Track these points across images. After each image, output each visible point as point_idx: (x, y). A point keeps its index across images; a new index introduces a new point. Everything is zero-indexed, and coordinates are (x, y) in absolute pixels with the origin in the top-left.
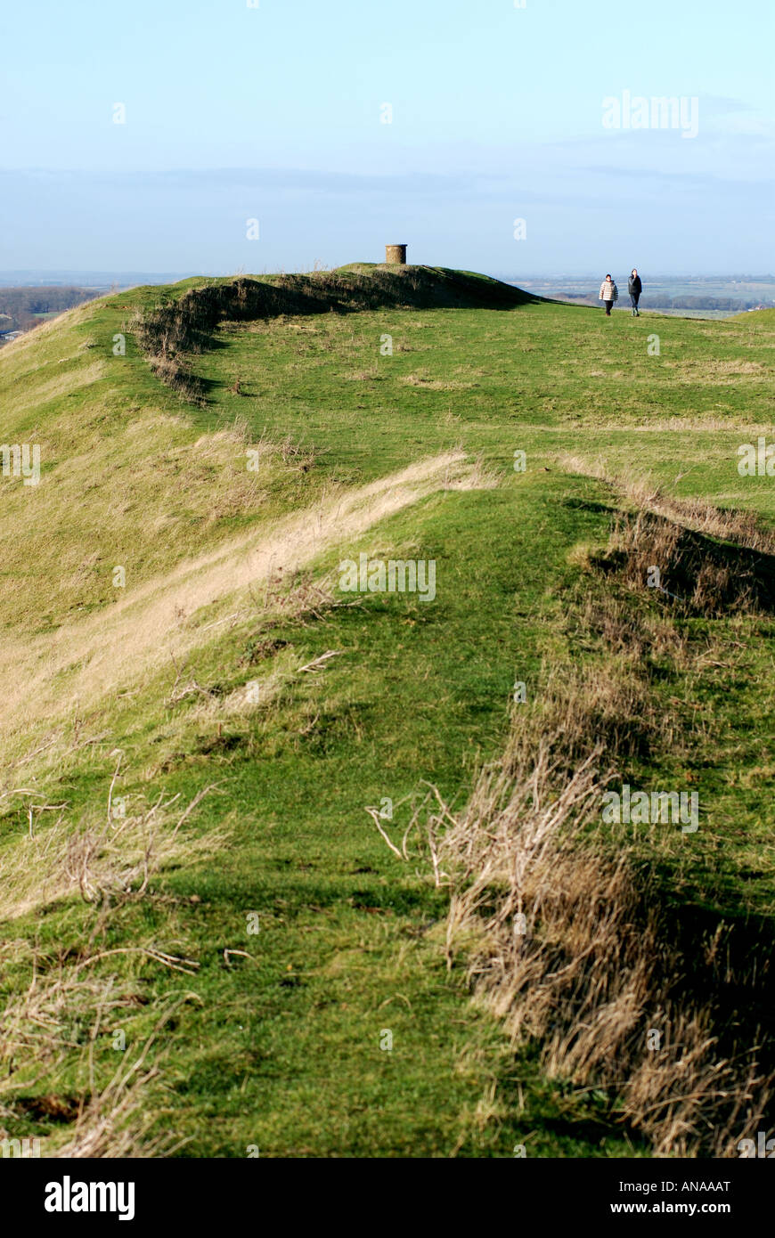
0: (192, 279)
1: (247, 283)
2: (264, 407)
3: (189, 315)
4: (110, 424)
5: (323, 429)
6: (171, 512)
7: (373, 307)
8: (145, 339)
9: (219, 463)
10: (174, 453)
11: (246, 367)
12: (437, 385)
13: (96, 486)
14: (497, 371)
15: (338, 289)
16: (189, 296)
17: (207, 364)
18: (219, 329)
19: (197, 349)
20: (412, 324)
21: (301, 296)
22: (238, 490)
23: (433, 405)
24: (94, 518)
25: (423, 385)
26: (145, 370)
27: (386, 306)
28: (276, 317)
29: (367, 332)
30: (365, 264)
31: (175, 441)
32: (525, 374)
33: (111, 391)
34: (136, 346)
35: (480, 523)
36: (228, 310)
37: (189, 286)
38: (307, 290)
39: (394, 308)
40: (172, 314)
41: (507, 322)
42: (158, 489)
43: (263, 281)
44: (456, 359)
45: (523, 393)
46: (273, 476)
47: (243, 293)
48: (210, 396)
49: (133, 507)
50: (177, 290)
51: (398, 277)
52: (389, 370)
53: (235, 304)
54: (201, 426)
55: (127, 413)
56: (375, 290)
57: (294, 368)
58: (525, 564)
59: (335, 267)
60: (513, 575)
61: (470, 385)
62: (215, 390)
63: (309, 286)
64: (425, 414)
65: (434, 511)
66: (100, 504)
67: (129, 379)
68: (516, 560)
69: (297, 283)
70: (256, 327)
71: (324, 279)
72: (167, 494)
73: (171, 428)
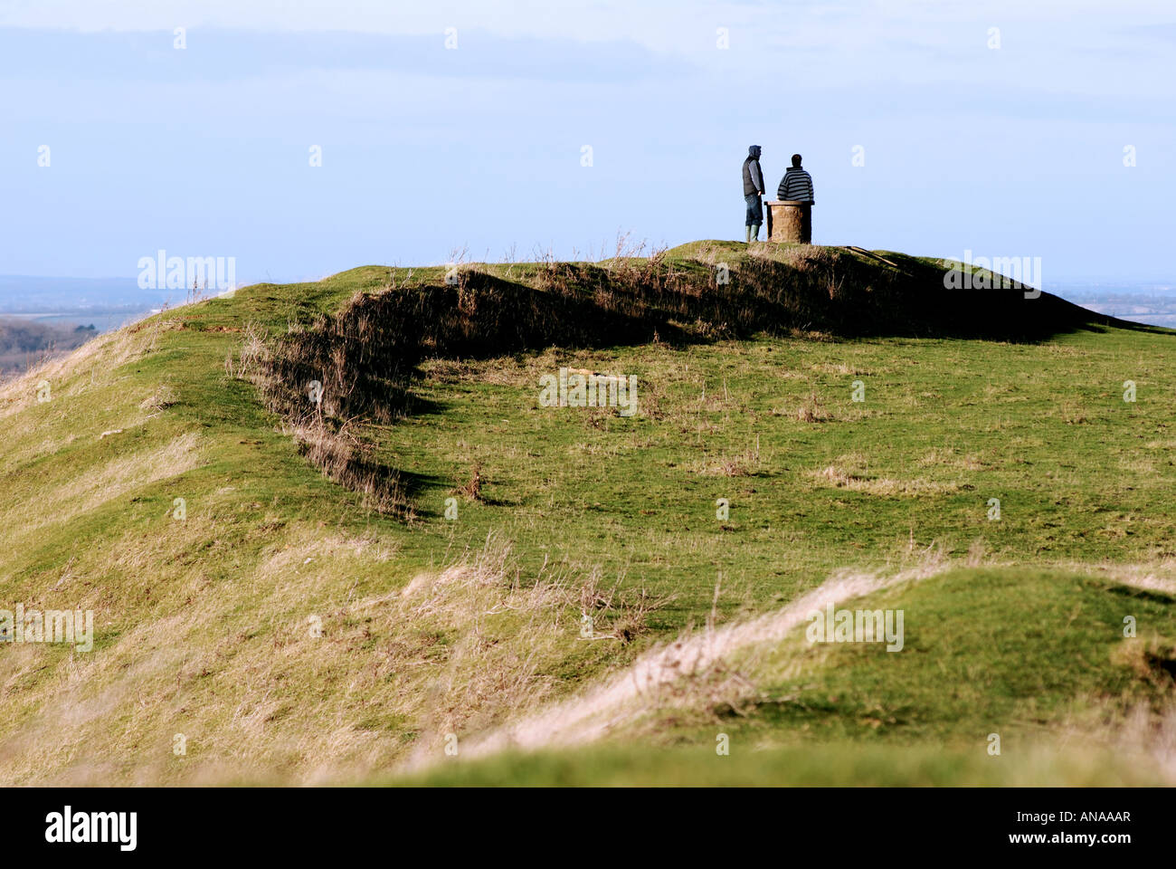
0: (358, 270)
1: (476, 280)
2: (532, 524)
3: (358, 345)
4: (223, 554)
5: (657, 565)
6: (360, 720)
7: (744, 333)
8: (274, 391)
9: (453, 625)
10: (362, 607)
11: (487, 450)
12: (884, 486)
13: (205, 674)
14: (1009, 461)
15: (671, 296)
16: (355, 306)
17: (407, 443)
18: (421, 375)
19: (383, 413)
20: (828, 368)
21: (591, 308)
22: (496, 675)
23: (877, 525)
24: (204, 735)
25: (857, 486)
26: (286, 452)
27: (770, 331)
28: (540, 352)
29: (733, 383)
30: (722, 244)
31: (363, 587)
32: (1069, 467)
33: (220, 491)
34: (259, 405)
35: (974, 608)
36: (440, 337)
37: (354, 285)
38: (603, 297)
39: (787, 335)
40: (323, 342)
41: (1033, 365)
42: (332, 677)
43: (510, 277)
44: (925, 438)
45: (1064, 502)
46: (565, 649)
47: (467, 300)
48: (421, 503)
49: (285, 711)
50: (331, 293)
51: (795, 271)
52: (783, 457)
53: (452, 323)
54: (414, 556)
55: (257, 533)
56: (748, 297)
57: (586, 453)
58: (1046, 662)
59: (660, 247)
60: (1027, 676)
61: (953, 486)
62: (430, 492)
63: (607, 288)
64: (860, 542)
65: (901, 598)
66: (216, 708)
67: (257, 468)
68: (1030, 658)
69: (581, 282)
70: (499, 373)
71: (637, 275)
72: (352, 685)
73: (351, 560)
